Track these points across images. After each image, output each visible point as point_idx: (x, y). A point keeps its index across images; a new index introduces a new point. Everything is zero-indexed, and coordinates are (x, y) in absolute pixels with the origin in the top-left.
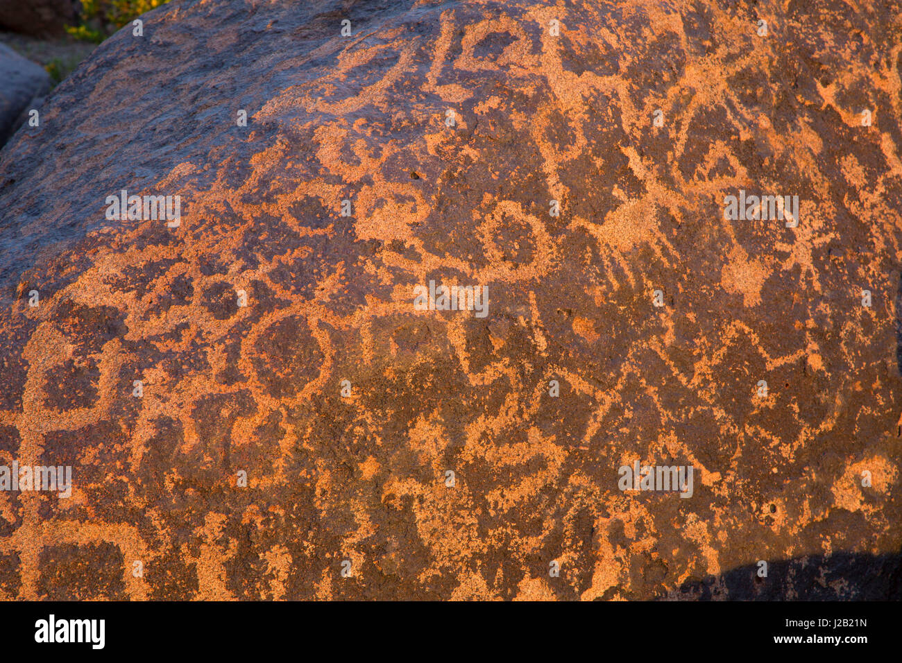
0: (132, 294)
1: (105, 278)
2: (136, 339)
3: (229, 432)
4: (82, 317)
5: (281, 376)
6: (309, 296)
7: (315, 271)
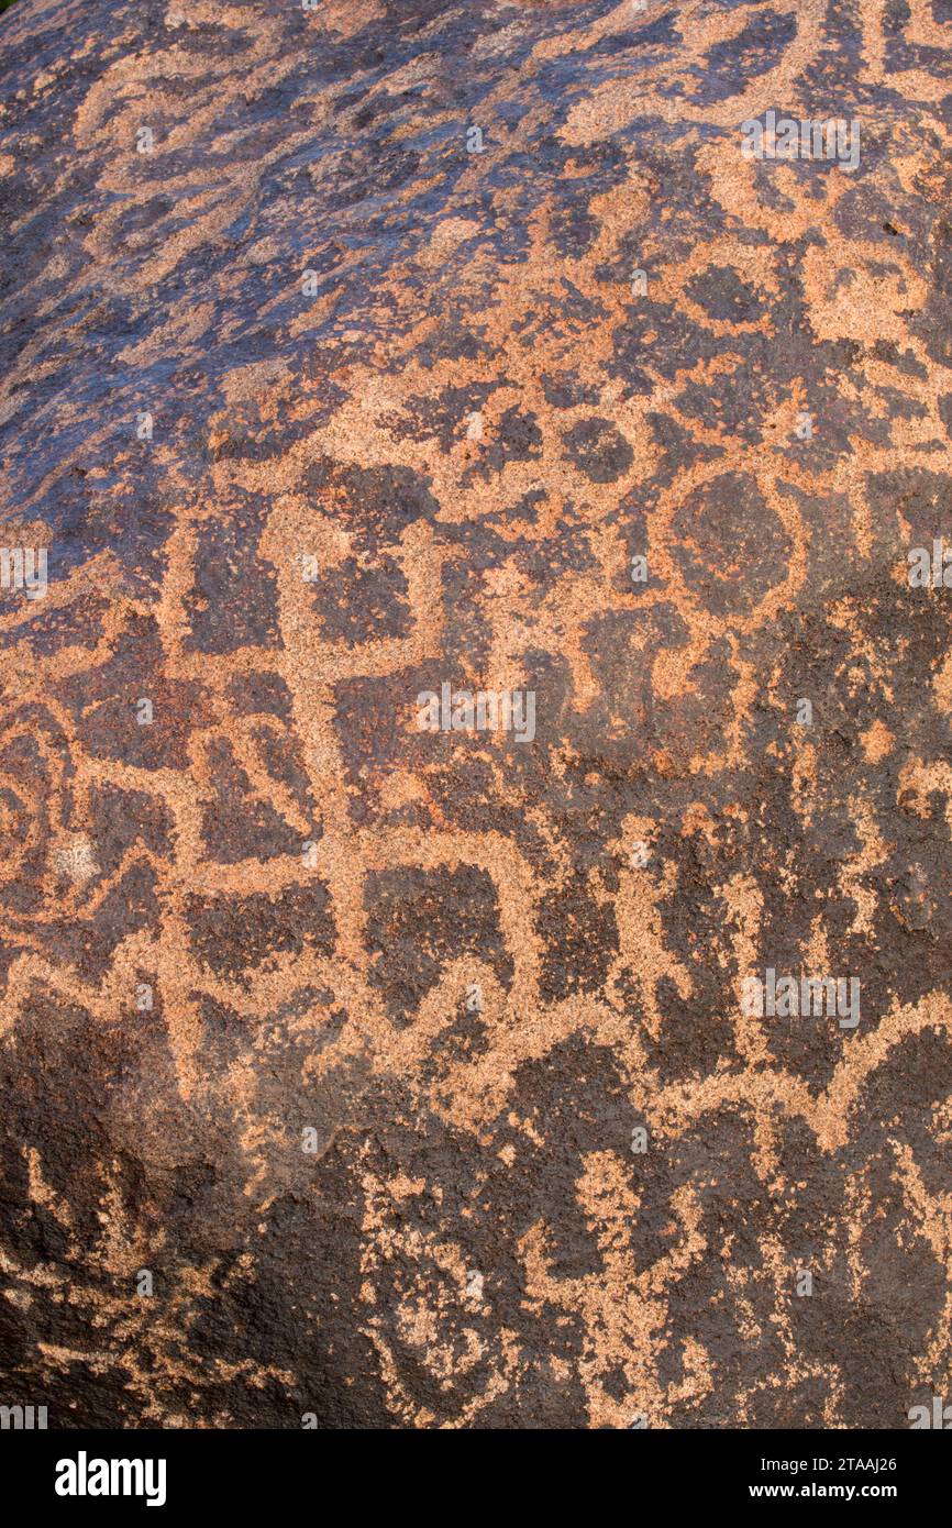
0: (431, 444)
1: (378, 417)
2: (458, 520)
3: (648, 674)
4: (352, 484)
5: (725, 578)
6: (752, 438)
7: (755, 395)
